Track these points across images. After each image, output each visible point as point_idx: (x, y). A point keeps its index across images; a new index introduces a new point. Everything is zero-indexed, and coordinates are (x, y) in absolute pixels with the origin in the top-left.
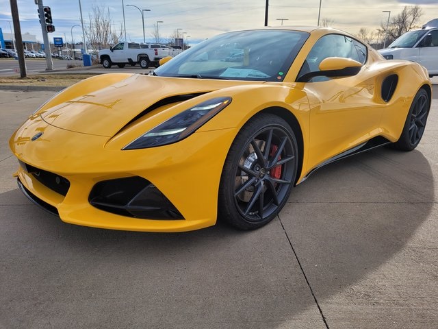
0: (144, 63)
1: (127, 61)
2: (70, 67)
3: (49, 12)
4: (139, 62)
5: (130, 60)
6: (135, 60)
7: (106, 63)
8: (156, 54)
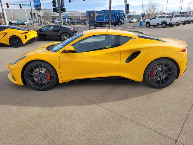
0: (164, 25)
1: (157, 24)
2: (134, 27)
3: (129, 6)
4: (162, 25)
5: (158, 24)
6: (160, 24)
7: (148, 25)
8: (171, 21)
